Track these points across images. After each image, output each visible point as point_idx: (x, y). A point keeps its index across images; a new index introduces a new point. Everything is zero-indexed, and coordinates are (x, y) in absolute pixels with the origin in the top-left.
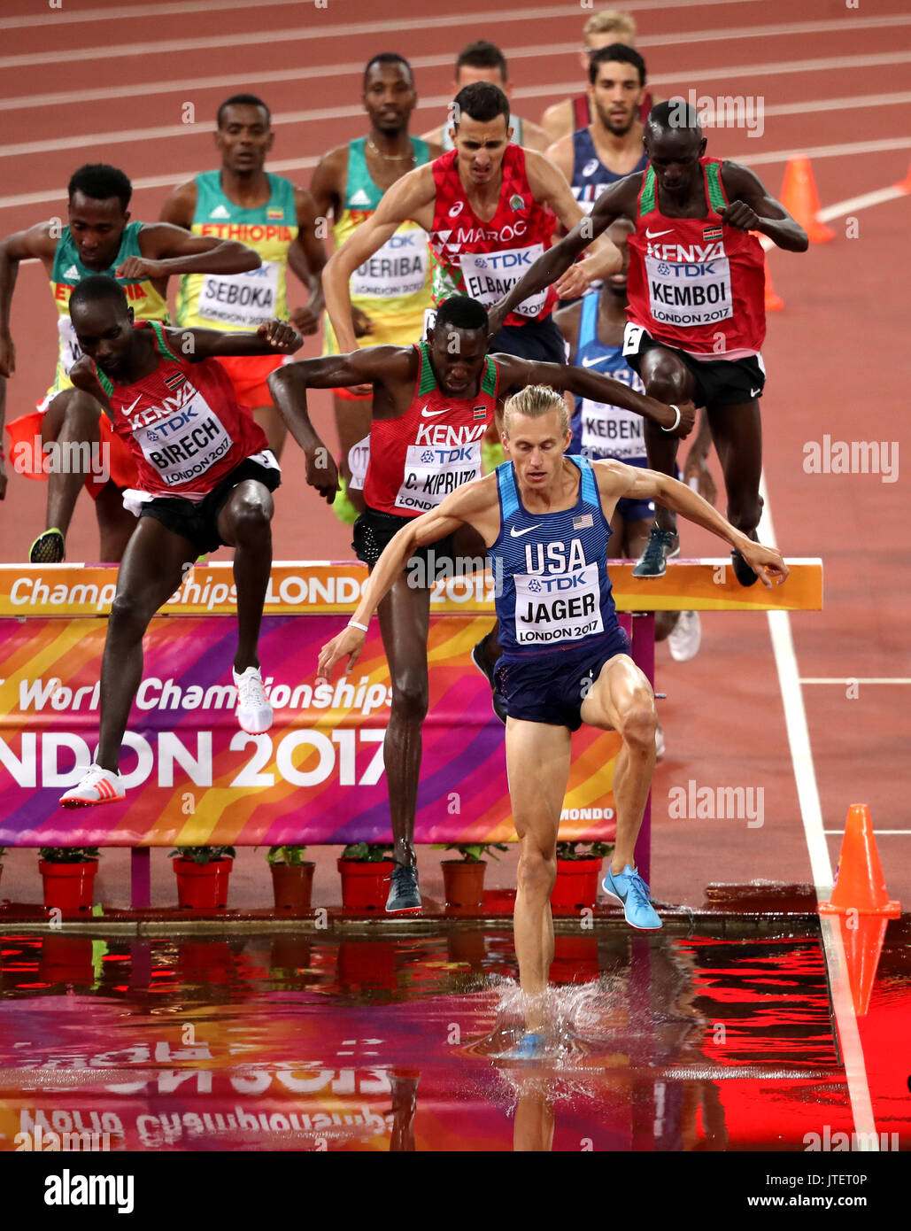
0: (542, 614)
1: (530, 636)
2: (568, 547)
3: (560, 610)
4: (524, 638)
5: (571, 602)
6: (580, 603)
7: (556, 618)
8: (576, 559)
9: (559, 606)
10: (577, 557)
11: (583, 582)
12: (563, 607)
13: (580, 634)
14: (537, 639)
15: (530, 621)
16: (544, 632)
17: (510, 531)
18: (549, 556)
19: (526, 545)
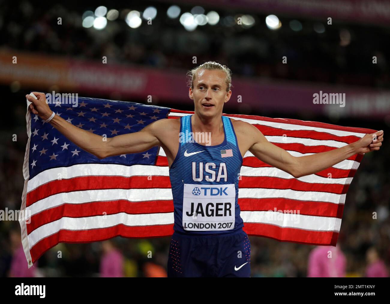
0: (200, 210)
1: (190, 226)
2: (218, 167)
3: (211, 210)
5: (218, 204)
6: (222, 207)
7: (208, 215)
8: (222, 174)
9: (210, 207)
10: (223, 173)
11: (226, 194)
12: (212, 208)
13: (221, 228)
14: (194, 228)
15: (192, 215)
16: (200, 223)
17: (184, 153)
18: (206, 171)
19: (193, 162)
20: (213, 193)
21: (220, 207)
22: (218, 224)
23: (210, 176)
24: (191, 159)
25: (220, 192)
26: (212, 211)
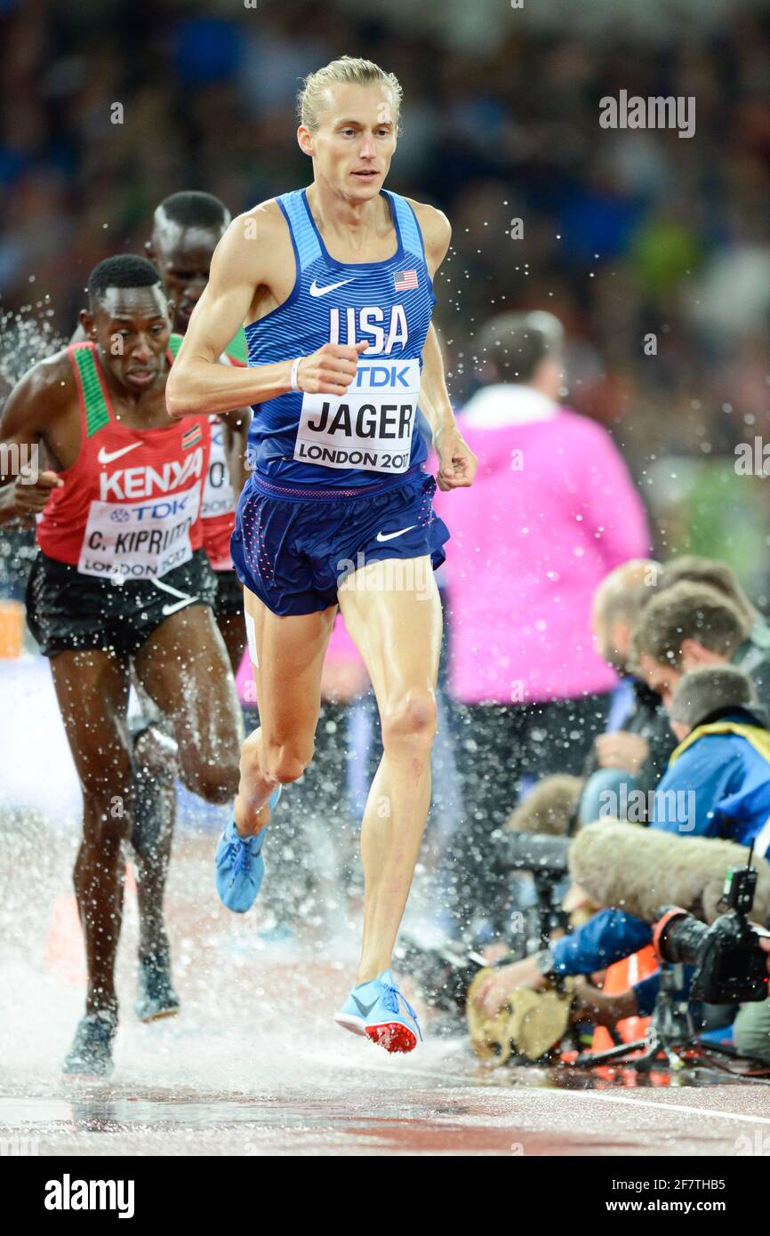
0: (342, 421)
1: (315, 452)
3: (369, 423)
4: (305, 452)
5: (385, 408)
6: (396, 415)
7: (360, 433)
8: (397, 335)
9: (367, 415)
10: (399, 331)
11: (406, 384)
12: (373, 418)
13: (389, 466)
14: (324, 459)
15: (321, 428)
16: (338, 450)
17: (309, 288)
18: (362, 328)
19: (332, 310)
20: (376, 381)
21: (390, 415)
22: (384, 457)
23: (372, 339)
24: (327, 302)
25: (392, 377)
26: (372, 424)
